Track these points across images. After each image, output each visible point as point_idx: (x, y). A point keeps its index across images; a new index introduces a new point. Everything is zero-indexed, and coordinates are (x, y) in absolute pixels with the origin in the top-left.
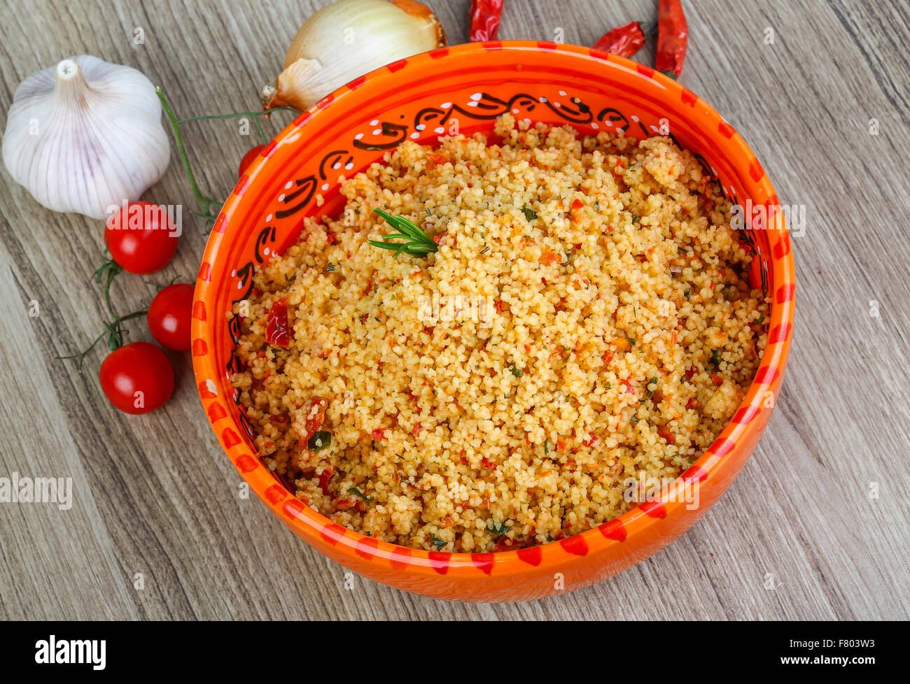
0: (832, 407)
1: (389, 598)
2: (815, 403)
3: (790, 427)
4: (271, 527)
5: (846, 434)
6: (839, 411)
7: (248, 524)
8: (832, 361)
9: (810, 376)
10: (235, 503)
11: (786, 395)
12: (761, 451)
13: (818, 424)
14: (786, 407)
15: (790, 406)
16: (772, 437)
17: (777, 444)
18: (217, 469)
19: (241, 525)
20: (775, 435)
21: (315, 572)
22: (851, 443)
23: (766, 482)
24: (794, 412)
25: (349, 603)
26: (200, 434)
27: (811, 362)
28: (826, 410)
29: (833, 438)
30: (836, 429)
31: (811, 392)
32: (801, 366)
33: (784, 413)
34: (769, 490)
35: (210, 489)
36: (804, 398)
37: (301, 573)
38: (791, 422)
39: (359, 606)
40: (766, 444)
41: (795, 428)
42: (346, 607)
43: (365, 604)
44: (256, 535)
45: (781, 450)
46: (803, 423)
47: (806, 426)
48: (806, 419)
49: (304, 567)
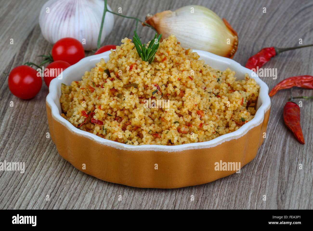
1: (53, 180)
2: (294, 201)
3: (276, 202)
4: (30, 144)
7: (23, 140)
9: (299, 192)
10: (25, 133)
11: (284, 194)
12: (256, 204)
15: (281, 197)
18: (29, 123)
19: (20, 139)
24: (282, 199)
25: (35, 174)
26: (33, 113)
27: (304, 189)
31: (295, 197)
32: (298, 189)
33: (277, 198)
35: (20, 126)
36: (291, 196)
37: (27, 160)
38: (278, 201)
39: (39, 177)
41: (278, 204)
42: (33, 175)
43: (41, 177)
44: (22, 144)
46: (283, 204)
47: (283, 205)
48: (285, 203)
49: (30, 159)
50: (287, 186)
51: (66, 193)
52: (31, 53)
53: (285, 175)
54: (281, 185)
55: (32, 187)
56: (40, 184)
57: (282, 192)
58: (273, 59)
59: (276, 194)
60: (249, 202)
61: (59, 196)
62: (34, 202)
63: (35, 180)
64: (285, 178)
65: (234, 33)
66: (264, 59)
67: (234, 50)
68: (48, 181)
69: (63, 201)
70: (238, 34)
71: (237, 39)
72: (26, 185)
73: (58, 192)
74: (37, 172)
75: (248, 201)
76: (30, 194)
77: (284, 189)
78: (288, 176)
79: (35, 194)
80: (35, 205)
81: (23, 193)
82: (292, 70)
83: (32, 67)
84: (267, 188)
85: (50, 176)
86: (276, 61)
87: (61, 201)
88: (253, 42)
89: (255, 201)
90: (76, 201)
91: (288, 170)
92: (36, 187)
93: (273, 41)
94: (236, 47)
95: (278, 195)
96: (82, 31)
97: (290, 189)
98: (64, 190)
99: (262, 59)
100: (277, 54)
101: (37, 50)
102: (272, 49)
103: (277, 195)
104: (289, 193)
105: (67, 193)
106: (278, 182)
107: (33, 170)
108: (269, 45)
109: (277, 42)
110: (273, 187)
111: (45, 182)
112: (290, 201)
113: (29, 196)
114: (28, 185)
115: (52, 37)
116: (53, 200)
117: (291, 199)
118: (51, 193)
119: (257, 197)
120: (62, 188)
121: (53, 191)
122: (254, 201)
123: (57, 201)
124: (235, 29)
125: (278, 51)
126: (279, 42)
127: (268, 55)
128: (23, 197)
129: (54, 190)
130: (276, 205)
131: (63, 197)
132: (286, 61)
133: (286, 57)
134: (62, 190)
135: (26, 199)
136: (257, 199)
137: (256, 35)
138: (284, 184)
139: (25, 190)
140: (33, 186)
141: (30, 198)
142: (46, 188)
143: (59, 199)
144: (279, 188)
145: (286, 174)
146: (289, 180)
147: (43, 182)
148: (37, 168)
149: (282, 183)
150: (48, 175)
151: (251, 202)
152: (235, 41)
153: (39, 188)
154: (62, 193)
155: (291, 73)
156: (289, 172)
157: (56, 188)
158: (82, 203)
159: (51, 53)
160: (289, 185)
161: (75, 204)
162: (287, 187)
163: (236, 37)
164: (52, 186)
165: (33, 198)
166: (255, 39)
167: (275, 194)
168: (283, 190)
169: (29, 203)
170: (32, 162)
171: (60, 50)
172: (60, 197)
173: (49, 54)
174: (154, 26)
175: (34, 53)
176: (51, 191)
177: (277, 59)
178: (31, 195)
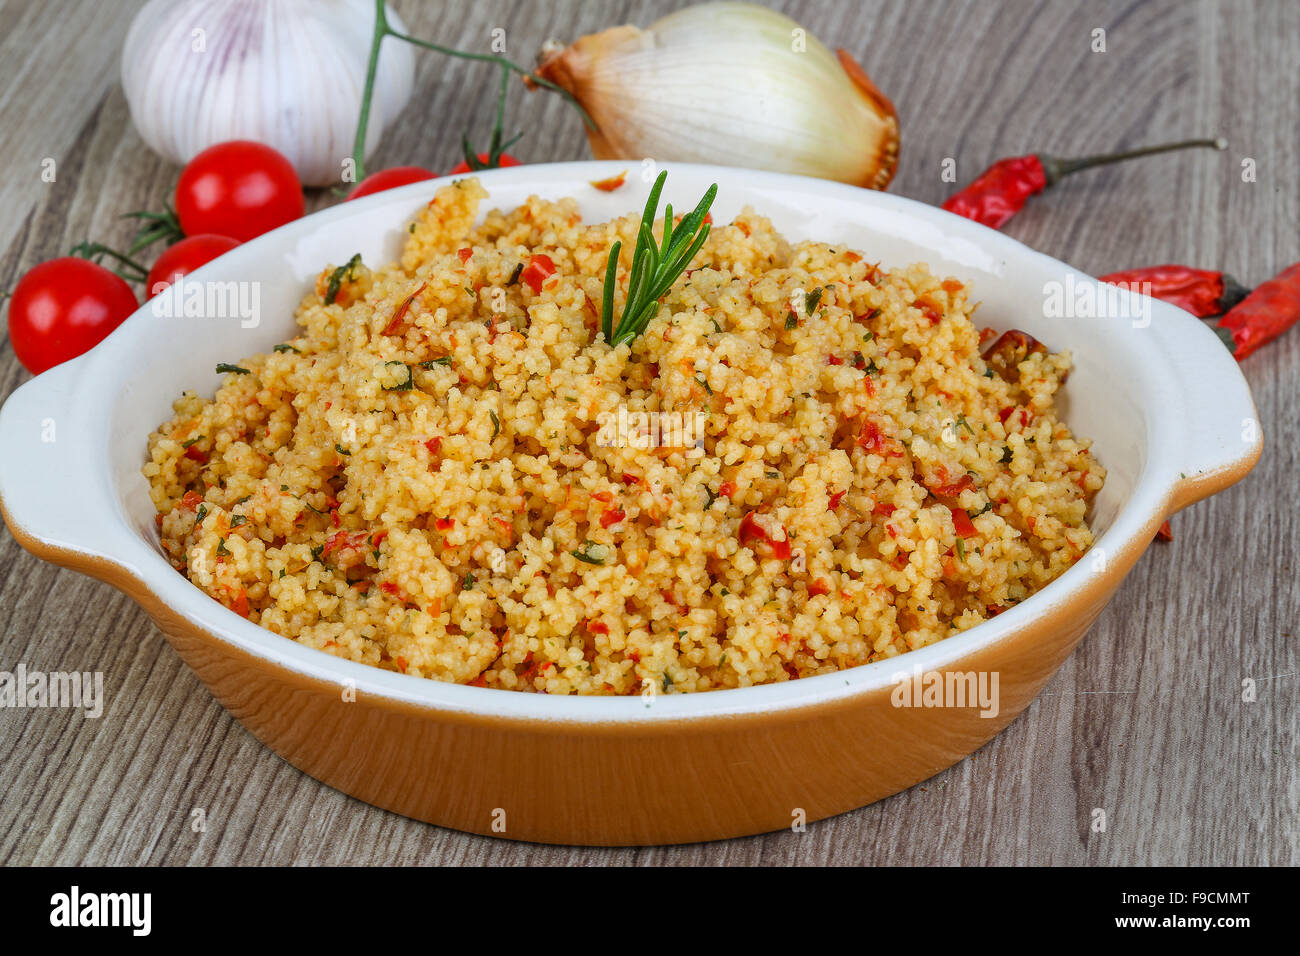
0: (1165, 786)
1: (197, 713)
2: (1139, 773)
3: (1068, 781)
5: (1161, 826)
6: (1174, 795)
8: (1216, 736)
9: (1159, 738)
11: (1098, 744)
12: (991, 789)
13: (1121, 797)
14: (1083, 756)
15: (1090, 759)
16: (1025, 780)
17: (1026, 793)
20: (1033, 780)
21: (115, 641)
22: (1159, 839)
23: (963, 827)
24: (1092, 768)
25: (127, 693)
27: (1177, 724)
28: (1151, 784)
29: (1134, 823)
30: (1149, 814)
31: (1143, 758)
32: (1154, 723)
33: (1073, 762)
34: (960, 839)
36: (1125, 758)
37: (92, 635)
38: (1076, 776)
39: (141, 702)
40: (1007, 784)
41: (1076, 786)
42: (120, 695)
43: (151, 705)
45: (1027, 800)
46: (1096, 785)
47: (1098, 791)
48: (1105, 783)
49: (105, 630)
50: (1112, 712)
51: (251, 765)
52: (93, 200)
53: (1101, 670)
54: (1088, 710)
55: (116, 746)
56: (145, 731)
57: (1092, 737)
58: (1034, 202)
59: (1068, 747)
60: (965, 783)
61: (224, 778)
62: (125, 807)
63: (127, 717)
64: (1100, 681)
65: (882, 105)
66: (1002, 202)
67: (884, 172)
68: (178, 717)
69: (237, 798)
70: (897, 103)
71: (894, 131)
72: (93, 740)
73: (217, 763)
74: (133, 685)
75: (961, 779)
76: (108, 774)
77: (1098, 723)
78: (1113, 675)
79: (130, 775)
80: (129, 821)
81: (82, 769)
82: (1112, 246)
83: (99, 261)
84: (1032, 725)
85: (186, 700)
86: (1047, 210)
87: (230, 800)
88: (958, 134)
89: (989, 778)
90: (291, 797)
91: (1111, 648)
92: (129, 747)
93: (1035, 130)
94: (891, 159)
95: (1074, 752)
96: (289, 113)
97: (1124, 724)
98: (240, 755)
99: (994, 205)
100: (1049, 183)
101: (118, 189)
102: (1033, 163)
103: (1073, 749)
104: (1117, 739)
105: (255, 765)
106: (1076, 696)
107: (118, 675)
108: (1017, 148)
109: (1050, 134)
110: (1056, 721)
111: (165, 724)
112: (1123, 772)
113: (105, 782)
114: (99, 737)
115: (173, 139)
116: (202, 796)
117: (1129, 765)
118: (190, 770)
119: (993, 763)
120: (234, 745)
121: (197, 762)
122: (982, 776)
123: (214, 798)
124: (883, 90)
125: (1053, 169)
126: (1058, 132)
127: (1016, 188)
128: (84, 787)
129: (201, 755)
130: (1071, 791)
131: (240, 781)
132: (1088, 208)
133: (1085, 194)
134: (232, 756)
135: (94, 797)
136: (996, 769)
137: (966, 105)
138: (1100, 706)
139: (89, 757)
140: (120, 741)
141: (110, 790)
142: (172, 747)
143: (222, 793)
144: (1081, 722)
145: (1105, 664)
146: (1119, 687)
147: (158, 723)
148: (134, 665)
149: (1089, 702)
150: (176, 694)
151: (972, 783)
152: (887, 137)
153: (142, 750)
154: (234, 768)
155: (1108, 254)
156: (1115, 657)
157: (210, 748)
158: (313, 803)
159: (171, 200)
160: (1117, 708)
161: (285, 811)
162: (1110, 716)
163: (890, 121)
164: (194, 739)
165: (123, 789)
166: (964, 123)
167: (1063, 749)
168: (1094, 729)
169: (105, 812)
170: (111, 643)
171: (207, 191)
172: (227, 782)
173: (168, 207)
174: (570, 87)
175: (105, 200)
176: (190, 761)
177: (1051, 199)
178: (114, 779)
